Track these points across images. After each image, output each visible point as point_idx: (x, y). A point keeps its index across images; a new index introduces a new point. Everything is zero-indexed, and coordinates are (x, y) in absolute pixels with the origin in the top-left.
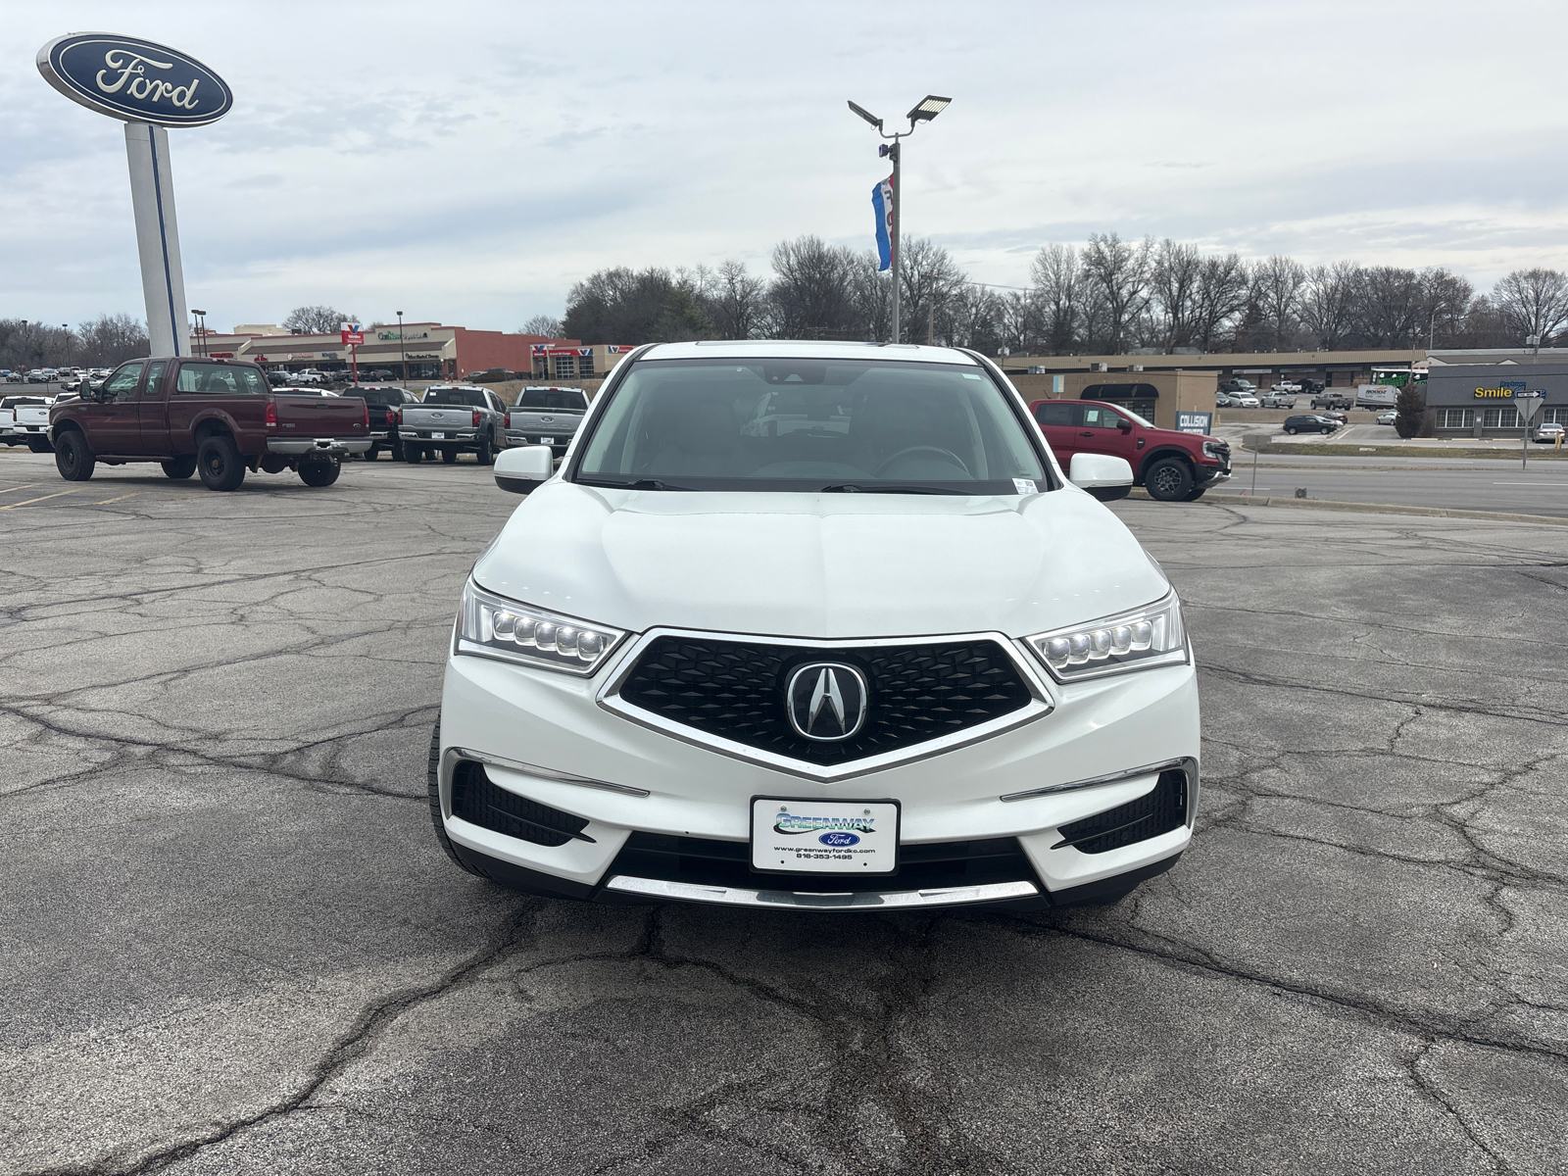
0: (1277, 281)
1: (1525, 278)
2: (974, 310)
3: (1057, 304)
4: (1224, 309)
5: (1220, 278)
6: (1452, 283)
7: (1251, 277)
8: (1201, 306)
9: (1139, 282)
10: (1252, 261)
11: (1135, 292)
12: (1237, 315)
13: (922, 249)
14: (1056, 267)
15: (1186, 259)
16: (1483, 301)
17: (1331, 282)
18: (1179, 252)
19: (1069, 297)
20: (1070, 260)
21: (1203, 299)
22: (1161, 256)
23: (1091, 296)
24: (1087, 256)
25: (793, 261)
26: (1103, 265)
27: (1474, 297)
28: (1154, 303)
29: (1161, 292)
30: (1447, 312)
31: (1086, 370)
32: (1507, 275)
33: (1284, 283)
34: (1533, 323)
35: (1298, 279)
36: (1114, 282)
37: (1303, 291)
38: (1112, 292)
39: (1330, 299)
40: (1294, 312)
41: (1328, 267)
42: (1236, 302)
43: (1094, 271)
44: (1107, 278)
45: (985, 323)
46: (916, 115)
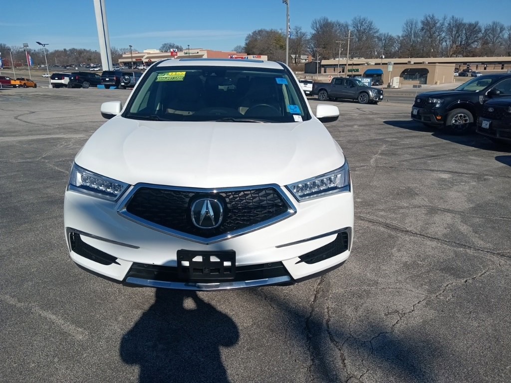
0: (494, 30)
5: (472, 29)
7: (483, 29)
9: (441, 31)
13: (365, 20)
14: (411, 26)
15: (459, 22)
18: (457, 20)
20: (416, 24)
22: (450, 22)
24: (423, 22)
25: (318, 26)
26: (428, 25)
31: (406, 64)
33: (497, 31)
36: (432, 31)
37: (504, 34)
43: (425, 27)
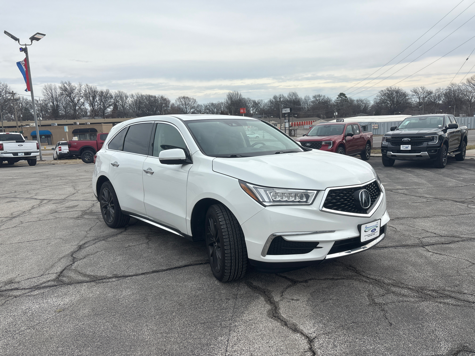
0: (121, 98)
1: (182, 98)
2: (21, 105)
3: (53, 103)
4: (107, 105)
5: (105, 96)
6: (165, 100)
7: (114, 96)
8: (100, 105)
9: (80, 97)
10: (113, 92)
11: (79, 100)
12: (112, 107)
14: (51, 91)
15: (93, 90)
16: (173, 104)
17: (135, 98)
18: (91, 88)
19: (57, 101)
20: (55, 89)
21: (100, 103)
22: (85, 89)
23: (64, 101)
24: (61, 88)
26: (67, 91)
27: (171, 103)
28: (85, 103)
29: (87, 100)
30: (165, 107)
31: (72, 124)
32: (178, 97)
33: (123, 98)
34: (185, 110)
35: (127, 97)
36: (72, 97)
37: (128, 100)
38: (71, 99)
39: (136, 103)
40: (127, 106)
41: (134, 94)
42: (111, 103)
43: (64, 93)
44: (69, 95)
45: (26, 109)
46: (33, 38)
